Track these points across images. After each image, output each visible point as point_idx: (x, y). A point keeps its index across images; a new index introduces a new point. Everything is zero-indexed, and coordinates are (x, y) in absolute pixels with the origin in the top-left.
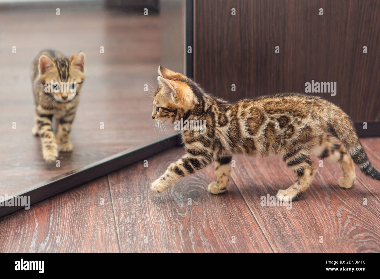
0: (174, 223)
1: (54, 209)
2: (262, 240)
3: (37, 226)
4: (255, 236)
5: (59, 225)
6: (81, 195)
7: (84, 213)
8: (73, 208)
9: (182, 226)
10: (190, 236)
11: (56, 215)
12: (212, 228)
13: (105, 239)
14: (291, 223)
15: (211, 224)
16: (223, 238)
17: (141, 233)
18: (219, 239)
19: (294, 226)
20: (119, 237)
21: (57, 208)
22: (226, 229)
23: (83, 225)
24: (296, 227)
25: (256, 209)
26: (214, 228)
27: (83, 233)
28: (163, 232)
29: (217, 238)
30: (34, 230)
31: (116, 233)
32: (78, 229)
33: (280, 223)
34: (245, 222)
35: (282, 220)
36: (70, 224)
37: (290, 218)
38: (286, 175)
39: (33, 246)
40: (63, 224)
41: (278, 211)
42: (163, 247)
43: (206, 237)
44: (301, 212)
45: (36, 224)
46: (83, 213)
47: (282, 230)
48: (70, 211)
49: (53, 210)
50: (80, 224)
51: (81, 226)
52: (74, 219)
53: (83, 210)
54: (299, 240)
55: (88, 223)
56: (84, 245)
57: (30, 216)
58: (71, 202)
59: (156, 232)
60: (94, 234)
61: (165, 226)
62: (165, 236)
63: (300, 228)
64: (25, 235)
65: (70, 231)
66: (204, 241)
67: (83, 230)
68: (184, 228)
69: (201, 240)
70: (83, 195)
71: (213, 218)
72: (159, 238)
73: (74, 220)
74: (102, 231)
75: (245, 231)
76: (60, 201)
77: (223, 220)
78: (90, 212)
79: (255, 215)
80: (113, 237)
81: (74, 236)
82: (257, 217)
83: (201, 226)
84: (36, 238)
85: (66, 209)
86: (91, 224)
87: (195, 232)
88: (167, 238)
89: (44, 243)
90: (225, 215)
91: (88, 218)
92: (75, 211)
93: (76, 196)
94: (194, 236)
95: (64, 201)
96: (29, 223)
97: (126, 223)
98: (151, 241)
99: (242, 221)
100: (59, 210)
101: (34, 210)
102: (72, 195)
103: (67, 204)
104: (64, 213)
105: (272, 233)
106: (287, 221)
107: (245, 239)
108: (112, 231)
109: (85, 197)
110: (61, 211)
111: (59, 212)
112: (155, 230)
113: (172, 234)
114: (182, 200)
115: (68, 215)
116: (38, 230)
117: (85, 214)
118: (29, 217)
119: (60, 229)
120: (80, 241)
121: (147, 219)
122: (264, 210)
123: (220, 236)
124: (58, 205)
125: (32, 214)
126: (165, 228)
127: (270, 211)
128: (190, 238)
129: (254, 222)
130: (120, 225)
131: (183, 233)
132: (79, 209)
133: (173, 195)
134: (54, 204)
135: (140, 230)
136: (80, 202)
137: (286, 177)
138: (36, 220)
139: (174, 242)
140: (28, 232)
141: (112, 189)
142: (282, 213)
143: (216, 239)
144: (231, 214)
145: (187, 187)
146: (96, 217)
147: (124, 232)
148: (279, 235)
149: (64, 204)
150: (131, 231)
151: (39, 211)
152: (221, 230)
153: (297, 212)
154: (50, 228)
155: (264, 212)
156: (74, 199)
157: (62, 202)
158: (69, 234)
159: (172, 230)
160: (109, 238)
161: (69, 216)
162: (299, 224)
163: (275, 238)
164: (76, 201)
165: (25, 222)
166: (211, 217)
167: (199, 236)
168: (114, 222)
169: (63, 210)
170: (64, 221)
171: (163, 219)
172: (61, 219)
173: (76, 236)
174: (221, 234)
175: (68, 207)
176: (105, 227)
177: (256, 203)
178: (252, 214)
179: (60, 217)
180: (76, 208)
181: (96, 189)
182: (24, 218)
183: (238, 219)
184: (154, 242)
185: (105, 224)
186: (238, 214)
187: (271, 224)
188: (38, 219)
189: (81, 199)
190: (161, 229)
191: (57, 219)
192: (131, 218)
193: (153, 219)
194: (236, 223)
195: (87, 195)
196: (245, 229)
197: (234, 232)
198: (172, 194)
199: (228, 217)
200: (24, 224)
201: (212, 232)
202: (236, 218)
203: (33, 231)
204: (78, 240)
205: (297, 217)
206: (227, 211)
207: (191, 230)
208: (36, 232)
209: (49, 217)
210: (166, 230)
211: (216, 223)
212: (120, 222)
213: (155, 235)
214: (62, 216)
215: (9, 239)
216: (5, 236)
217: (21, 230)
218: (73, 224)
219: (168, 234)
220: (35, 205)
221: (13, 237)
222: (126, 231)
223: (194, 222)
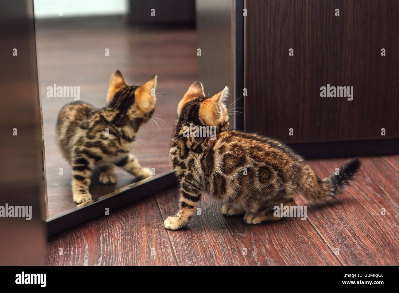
0: (234, 243)
1: (103, 229)
2: (333, 260)
3: (87, 247)
4: (325, 255)
5: (111, 246)
6: (130, 215)
7: (136, 234)
8: (123, 229)
9: (243, 246)
10: (254, 256)
11: (106, 235)
12: (276, 248)
14: (362, 242)
15: (275, 243)
16: (291, 258)
17: (200, 254)
18: (286, 259)
19: (365, 245)
20: (177, 258)
21: (105, 228)
23: (136, 245)
24: (368, 246)
25: (321, 228)
26: (278, 248)
27: (138, 254)
28: (224, 252)
29: (283, 258)
31: (173, 253)
32: (132, 250)
33: (350, 242)
34: (311, 241)
35: (351, 239)
36: (122, 244)
37: (360, 237)
38: (349, 193)
40: (115, 245)
41: (346, 230)
43: (272, 257)
44: (371, 231)
45: (86, 245)
46: (134, 234)
47: (353, 249)
48: (120, 231)
49: (101, 231)
50: (133, 244)
51: (134, 246)
52: (125, 239)
53: (134, 230)
54: (373, 260)
55: (141, 244)
57: (78, 237)
58: (119, 222)
59: (216, 253)
60: (150, 255)
61: (226, 246)
62: (227, 256)
63: (372, 247)
64: (76, 257)
65: (123, 251)
66: (270, 262)
67: (137, 251)
69: (267, 260)
70: (131, 215)
71: (276, 237)
72: (221, 259)
73: (126, 241)
74: (157, 251)
75: (313, 250)
76: (107, 221)
77: (287, 239)
78: (142, 232)
79: (321, 234)
80: (171, 258)
81: (129, 258)
82: (324, 236)
83: (265, 246)
84: (88, 259)
85: (115, 229)
86: (145, 244)
87: (259, 252)
88: (229, 258)
90: (288, 235)
91: (141, 239)
92: (125, 231)
93: (124, 217)
94: (258, 256)
95: (112, 222)
96: (78, 244)
97: (183, 243)
98: (212, 262)
99: (308, 240)
100: (108, 230)
101: (81, 231)
102: (119, 214)
103: (116, 224)
104: (114, 233)
105: (343, 253)
106: (357, 240)
107: (314, 259)
108: (169, 252)
109: (134, 217)
110: (110, 232)
111: (108, 232)
112: (215, 250)
113: (234, 254)
115: (119, 235)
116: (89, 252)
117: (137, 234)
118: (78, 238)
119: (112, 249)
120: (135, 262)
121: (205, 239)
122: (331, 229)
123: (287, 256)
124: (106, 225)
125: (80, 234)
126: (225, 248)
127: (337, 229)
128: (254, 258)
129: (321, 241)
130: (176, 245)
132: (129, 229)
134: (102, 224)
135: (198, 251)
136: (130, 222)
137: (349, 195)
138: (85, 241)
140: (78, 253)
141: (162, 208)
142: (350, 232)
143: (283, 260)
144: (295, 234)
146: (149, 237)
147: (182, 252)
148: (351, 255)
149: (113, 224)
150: (190, 252)
151: (87, 232)
152: (286, 249)
153: (367, 231)
154: (102, 249)
155: (331, 231)
156: (122, 219)
157: (110, 222)
158: (122, 254)
159: (233, 250)
160: (167, 259)
161: (120, 237)
162: (371, 243)
163: (346, 258)
164: (125, 221)
165: (74, 243)
166: (274, 236)
167: (263, 256)
168: (169, 243)
169: (112, 230)
170: (115, 242)
171: (222, 239)
172: (112, 239)
173: (130, 257)
174: (287, 254)
175: (117, 227)
176: (161, 247)
177: (320, 222)
178: (318, 233)
179: (110, 237)
180: (126, 228)
181: (145, 209)
182: (72, 239)
183: (303, 238)
185: (160, 245)
186: (303, 233)
187: (341, 244)
188: (87, 239)
189: (130, 219)
190: (221, 249)
191: (108, 240)
192: (187, 239)
193: (211, 240)
194: (302, 242)
195: (136, 215)
196: (313, 249)
197: (301, 251)
199: (293, 237)
200: (73, 245)
201: (277, 252)
202: (301, 238)
203: (84, 252)
204: (133, 261)
205: (367, 236)
206: (290, 230)
207: (255, 251)
208: (87, 253)
209: (98, 238)
210: (226, 250)
211: (280, 243)
212: (176, 242)
213: (216, 256)
214: (112, 237)
215: (59, 260)
216: (54, 257)
217: (70, 252)
218: (125, 245)
219: (229, 254)
220: (82, 225)
221: (63, 258)
222: (184, 251)
223: (256, 242)
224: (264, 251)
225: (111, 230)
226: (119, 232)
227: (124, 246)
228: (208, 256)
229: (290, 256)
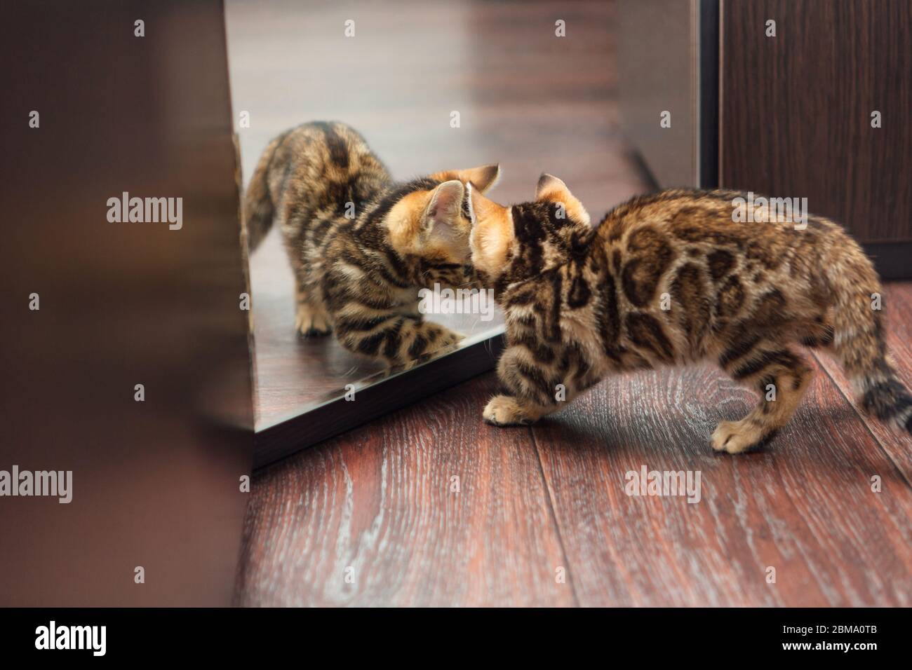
1: (389, 446)
3: (350, 490)
4: (906, 513)
6: (453, 413)
7: (465, 458)
8: (436, 445)
9: (713, 487)
10: (738, 512)
11: (396, 461)
12: (791, 494)
13: (525, 522)
15: (788, 483)
16: (825, 518)
17: (613, 507)
18: (813, 520)
20: (557, 516)
21: (395, 444)
22: (826, 494)
23: (465, 486)
26: (796, 495)
27: (467, 507)
29: (807, 518)
30: (343, 499)
31: (550, 506)
36: (431, 484)
39: (345, 539)
40: (415, 484)
42: (672, 542)
43: (781, 517)
45: (348, 485)
46: (462, 458)
48: (430, 452)
49: (385, 449)
51: (460, 487)
52: (440, 471)
53: (461, 448)
55: (476, 481)
56: (473, 536)
57: (331, 465)
58: (429, 429)
59: (650, 505)
60: (494, 509)
62: (675, 513)
64: (324, 512)
65: (433, 500)
66: (776, 527)
68: (721, 493)
69: (767, 525)
70: (456, 412)
71: (790, 467)
72: (660, 520)
73: (440, 475)
74: (513, 501)
75: (877, 500)
76: (401, 427)
77: (817, 472)
78: (478, 453)
80: (545, 518)
81: (445, 515)
83: (763, 489)
84: (351, 518)
85: (418, 447)
86: (485, 484)
87: (749, 504)
88: (680, 519)
89: (371, 531)
90: (819, 461)
91: (477, 470)
92: (440, 451)
93: (441, 416)
94: (748, 513)
95: (412, 428)
96: (331, 482)
97: (572, 481)
98: (640, 527)
100: (402, 449)
101: (340, 450)
102: (430, 411)
103: (420, 435)
104: (415, 456)
107: (880, 521)
108: (539, 502)
109: (463, 418)
110: (406, 453)
111: (402, 453)
113: (691, 509)
114: (705, 423)
115: (426, 460)
116: (354, 500)
117: (467, 459)
118: (330, 468)
119: (408, 495)
120: (460, 528)
121: (624, 471)
123: (815, 513)
124: (398, 437)
125: (336, 458)
128: (738, 519)
129: (897, 477)
130: (557, 485)
131: (719, 505)
132: (451, 446)
133: (682, 412)
134: (389, 434)
135: (608, 499)
136: (452, 430)
138: (347, 474)
139: (700, 531)
140: (329, 504)
143: (806, 523)
144: (836, 460)
145: (715, 391)
146: (494, 466)
147: (570, 503)
149: (413, 434)
150: (588, 502)
151: (352, 452)
152: (814, 497)
154: (383, 494)
156: (435, 421)
157: (407, 430)
158: (431, 508)
160: (533, 520)
161: (429, 466)
164: (441, 427)
165: (321, 478)
166: (785, 465)
167: (760, 514)
168: (540, 479)
169: (411, 449)
170: (415, 477)
172: (408, 470)
173: (449, 514)
174: (816, 510)
175: (422, 441)
176: (521, 491)
178: (889, 458)
179: (405, 466)
180: (442, 444)
182: (316, 470)
183: (855, 469)
184: (648, 529)
185: (520, 484)
186: (853, 456)
188: (351, 471)
189: (453, 423)
191: (399, 471)
192: (583, 470)
195: (467, 412)
197: (848, 502)
198: (678, 408)
200: (318, 484)
201: (793, 504)
202: (849, 469)
203: (341, 501)
204: (455, 524)
206: (823, 450)
207: (740, 500)
208: (349, 504)
209: (377, 468)
211: (799, 481)
212: (556, 479)
213: (648, 512)
214: (410, 465)
215: (283, 521)
216: (274, 514)
217: (311, 500)
218: (439, 485)
219: (680, 509)
220: (341, 436)
221: (293, 517)
222: (575, 500)
223: (743, 479)
224: (761, 501)
225: (408, 450)
226: (427, 453)
227: (435, 487)
228: (630, 512)
229: (823, 514)
